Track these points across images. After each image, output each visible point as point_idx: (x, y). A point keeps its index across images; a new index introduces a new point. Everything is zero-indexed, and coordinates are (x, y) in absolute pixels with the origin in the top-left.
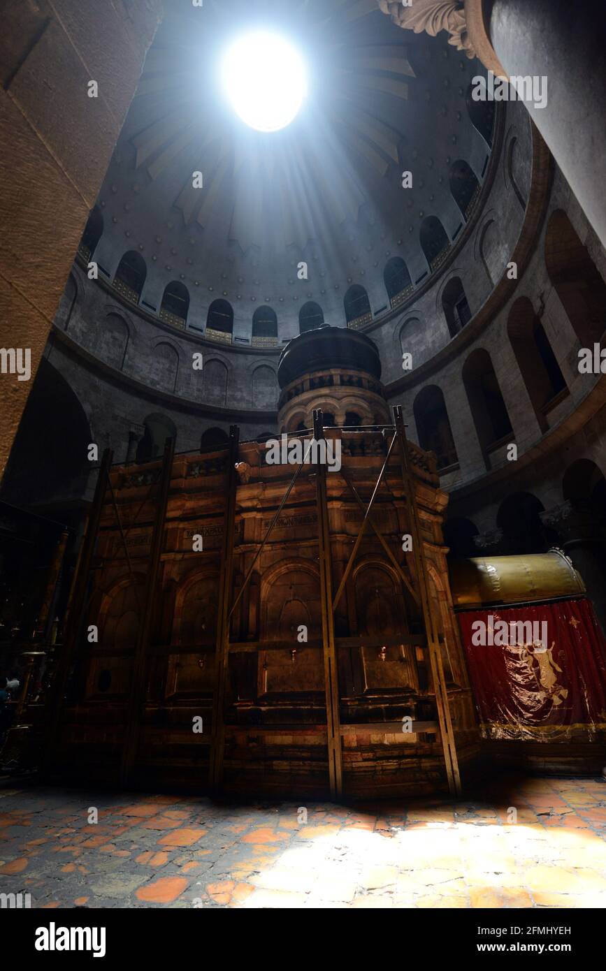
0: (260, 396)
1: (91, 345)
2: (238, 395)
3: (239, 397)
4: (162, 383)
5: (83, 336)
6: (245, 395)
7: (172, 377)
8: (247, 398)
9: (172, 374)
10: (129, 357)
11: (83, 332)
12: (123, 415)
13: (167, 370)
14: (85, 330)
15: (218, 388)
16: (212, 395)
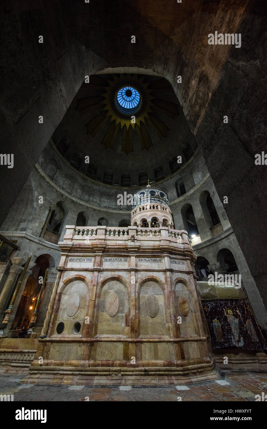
0: (103, 202)
1: (44, 168)
2: (95, 200)
3: (95, 201)
4: (66, 189)
5: (41, 164)
6: (97, 200)
7: (71, 188)
8: (98, 202)
9: (71, 187)
10: (56, 176)
11: (42, 163)
12: (49, 199)
13: (69, 184)
14: (43, 162)
15: (87, 196)
16: (85, 198)
